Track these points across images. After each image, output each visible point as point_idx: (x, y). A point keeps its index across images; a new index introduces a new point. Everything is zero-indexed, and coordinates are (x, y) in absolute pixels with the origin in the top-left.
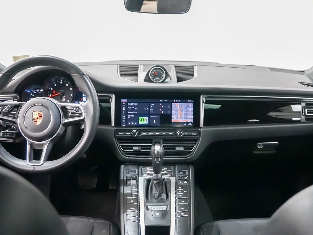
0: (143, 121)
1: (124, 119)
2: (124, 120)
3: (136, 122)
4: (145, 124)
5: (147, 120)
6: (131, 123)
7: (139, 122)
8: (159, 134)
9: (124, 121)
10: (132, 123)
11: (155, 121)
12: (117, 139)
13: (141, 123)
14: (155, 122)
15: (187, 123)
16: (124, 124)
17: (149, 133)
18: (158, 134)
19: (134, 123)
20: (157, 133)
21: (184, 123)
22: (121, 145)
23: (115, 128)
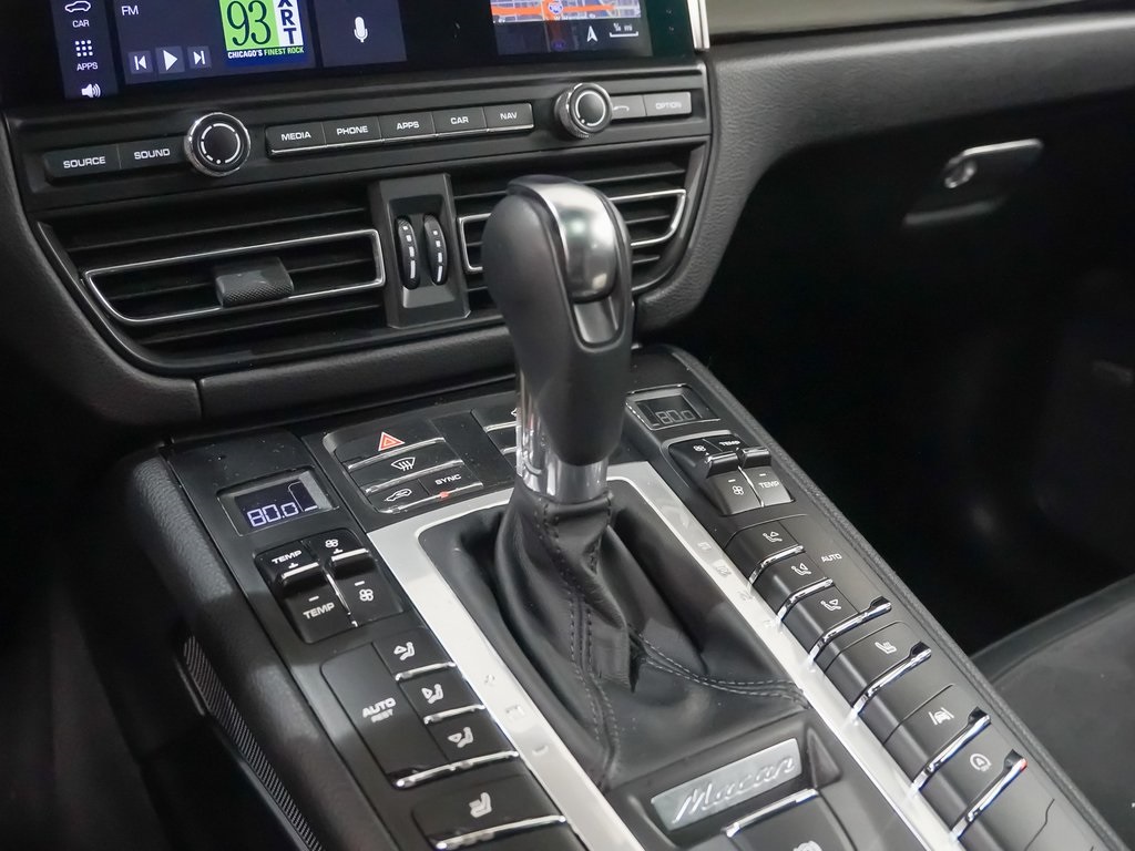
0: (261, 35)
1: (85, 23)
2: (82, 34)
3: (198, 45)
4: (286, 57)
5: (296, 18)
6: (156, 61)
7: (230, 46)
8: (416, 125)
9: (84, 47)
10: (170, 60)
11: (359, 22)
12: (44, 221)
13: (250, 49)
14: (361, 31)
15: (602, 26)
16: (89, 77)
17: (340, 131)
18: (411, 131)
19: (185, 59)
20: (408, 125)
21: (582, 26)
22: (96, 279)
23: (18, 123)
